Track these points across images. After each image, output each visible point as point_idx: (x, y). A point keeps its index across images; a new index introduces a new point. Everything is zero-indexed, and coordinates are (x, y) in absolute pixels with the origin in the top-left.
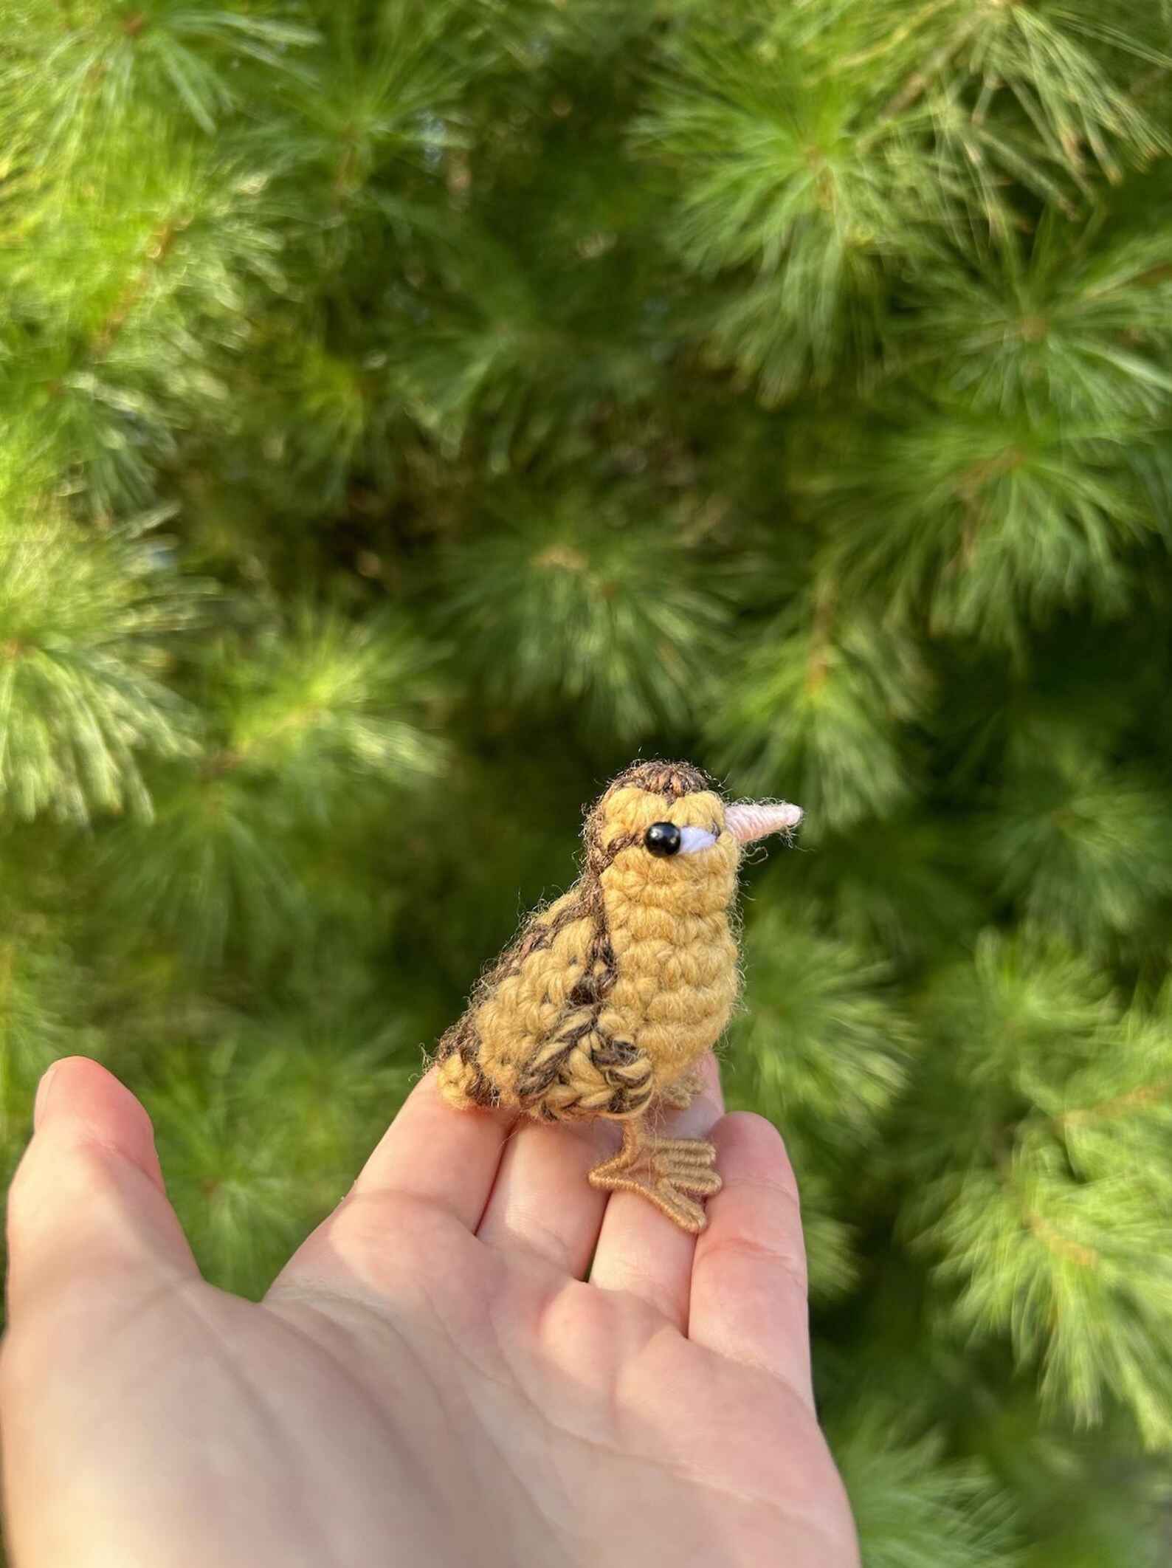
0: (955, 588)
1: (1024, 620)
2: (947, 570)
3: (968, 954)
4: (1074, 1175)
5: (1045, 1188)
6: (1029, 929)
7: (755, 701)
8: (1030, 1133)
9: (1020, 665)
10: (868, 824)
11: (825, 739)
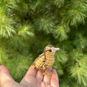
0: (72, 22)
1: (77, 25)
3: (72, 50)
7: (57, 31)
8: (77, 63)
9: (77, 28)
10: (65, 40)
11: (62, 34)
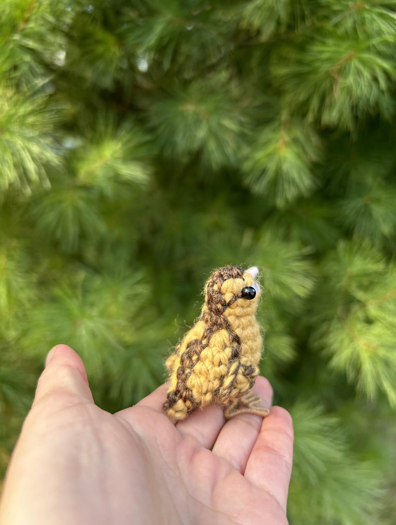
2: (327, 101)
3: (334, 248)
4: (369, 321)
5: (360, 326)
6: (355, 237)
8: (355, 308)
11: (285, 167)
